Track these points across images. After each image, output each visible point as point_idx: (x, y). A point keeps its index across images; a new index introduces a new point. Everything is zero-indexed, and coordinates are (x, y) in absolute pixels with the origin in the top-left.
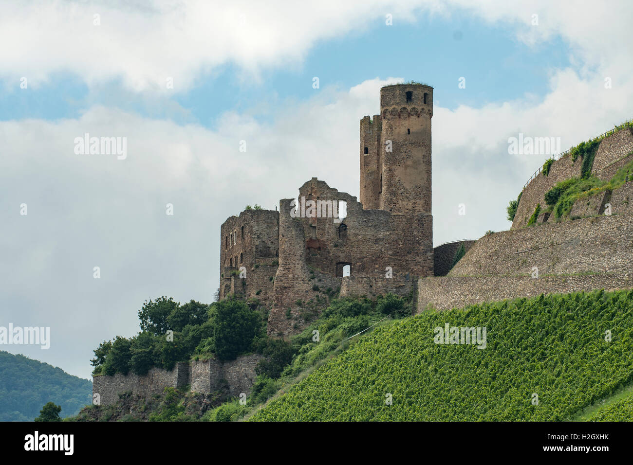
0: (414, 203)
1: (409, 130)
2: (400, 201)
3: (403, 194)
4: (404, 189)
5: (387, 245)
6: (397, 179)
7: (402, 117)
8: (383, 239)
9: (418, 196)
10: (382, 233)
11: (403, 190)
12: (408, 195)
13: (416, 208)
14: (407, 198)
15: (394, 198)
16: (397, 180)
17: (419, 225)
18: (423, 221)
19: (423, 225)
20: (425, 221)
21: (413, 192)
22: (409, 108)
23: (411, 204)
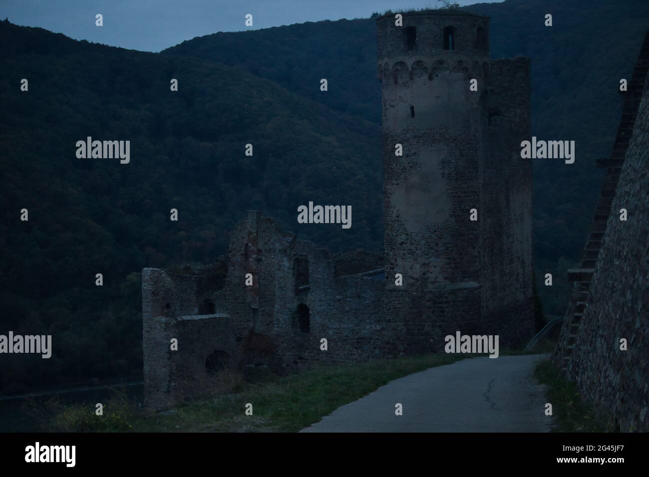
0: (425, 264)
1: (412, 108)
2: (399, 260)
3: (404, 245)
4: (407, 234)
5: (377, 352)
6: (395, 212)
7: (400, 81)
8: (371, 339)
9: (432, 248)
10: (368, 327)
11: (404, 237)
12: (413, 248)
13: (429, 275)
14: (411, 253)
15: (391, 253)
16: (394, 215)
17: (433, 312)
18: (442, 302)
19: (443, 312)
20: (447, 302)
21: (423, 242)
22: (410, 62)
23: (418, 266)
